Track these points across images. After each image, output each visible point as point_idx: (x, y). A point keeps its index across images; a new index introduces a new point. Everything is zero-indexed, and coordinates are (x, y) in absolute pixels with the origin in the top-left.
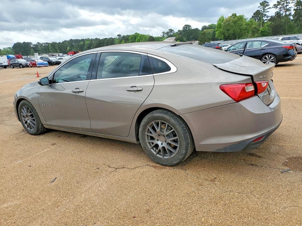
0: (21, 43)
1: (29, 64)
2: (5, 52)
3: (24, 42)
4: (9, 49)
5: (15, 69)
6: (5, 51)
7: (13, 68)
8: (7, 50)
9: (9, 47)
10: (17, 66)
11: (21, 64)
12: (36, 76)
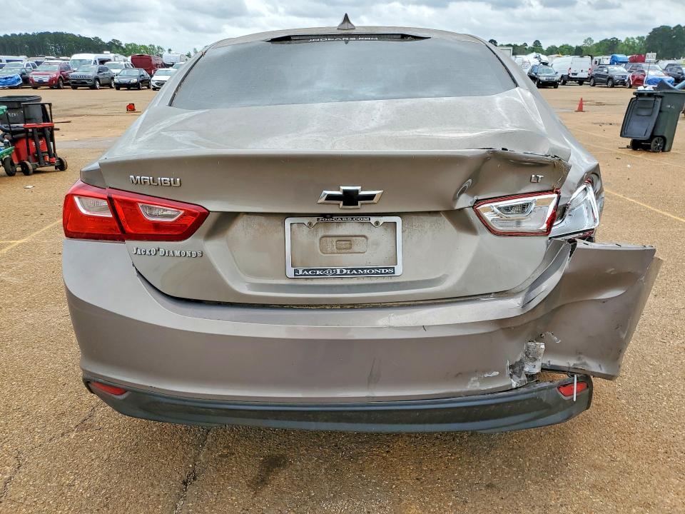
0: (670, 28)
1: (629, 80)
2: (625, 48)
3: (679, 26)
4: (637, 41)
5: (596, 89)
6: (627, 45)
7: (594, 85)
8: (634, 43)
9: (640, 36)
10: (602, 82)
11: (611, 78)
12: (577, 107)
